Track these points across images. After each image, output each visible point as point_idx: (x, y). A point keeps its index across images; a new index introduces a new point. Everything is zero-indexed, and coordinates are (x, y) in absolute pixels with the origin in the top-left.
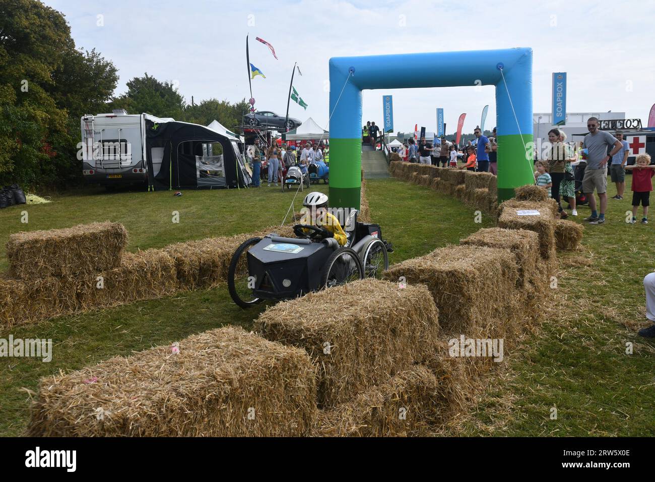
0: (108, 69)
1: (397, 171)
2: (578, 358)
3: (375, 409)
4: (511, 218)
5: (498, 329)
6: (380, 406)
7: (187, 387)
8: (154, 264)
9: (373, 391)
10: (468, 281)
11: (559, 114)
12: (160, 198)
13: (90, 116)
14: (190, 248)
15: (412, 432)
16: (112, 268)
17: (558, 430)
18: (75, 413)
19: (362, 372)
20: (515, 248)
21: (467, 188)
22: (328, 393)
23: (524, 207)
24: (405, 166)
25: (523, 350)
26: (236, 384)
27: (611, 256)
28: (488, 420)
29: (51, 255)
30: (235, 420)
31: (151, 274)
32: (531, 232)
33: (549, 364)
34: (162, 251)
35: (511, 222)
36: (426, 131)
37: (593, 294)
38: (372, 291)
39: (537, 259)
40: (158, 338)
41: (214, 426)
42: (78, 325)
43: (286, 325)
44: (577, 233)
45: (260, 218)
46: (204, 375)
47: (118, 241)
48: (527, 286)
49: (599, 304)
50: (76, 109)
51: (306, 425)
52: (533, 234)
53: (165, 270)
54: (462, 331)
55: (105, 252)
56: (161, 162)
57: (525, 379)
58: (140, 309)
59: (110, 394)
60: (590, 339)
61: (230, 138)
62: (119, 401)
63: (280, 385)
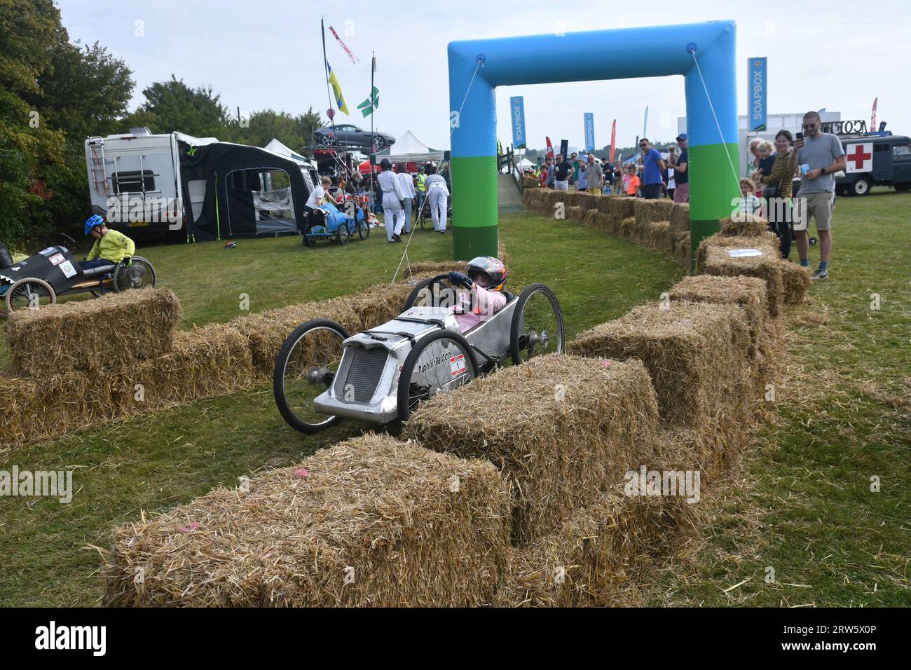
0: (117, 71)
1: (534, 202)
2: (835, 452)
3: (586, 542)
4: (723, 261)
5: (729, 418)
6: (593, 537)
7: (341, 531)
8: (219, 346)
9: (581, 516)
10: (693, 352)
11: (758, 116)
12: (205, 252)
13: (98, 139)
14: (268, 320)
15: (631, 569)
16: (160, 355)
17: (831, 555)
18: (178, 580)
19: (567, 490)
20: (741, 303)
21: (638, 222)
22: (523, 523)
23: (736, 245)
24: (545, 194)
25: (759, 445)
26: (410, 522)
27: (853, 310)
28: (731, 547)
29: (72, 340)
30: (410, 574)
31: (217, 360)
32: (757, 279)
33: (799, 463)
34: (228, 326)
35: (725, 266)
36: (569, 145)
37: (838, 363)
38: (567, 372)
39: (765, 317)
40: (238, 451)
41: (383, 586)
42: (118, 438)
43: (456, 428)
44: (804, 279)
45: (354, 274)
46: (361, 510)
47: (167, 315)
48: (758, 354)
49: (849, 376)
50: (76, 130)
51: (500, 571)
52: (760, 282)
53: (235, 354)
54: (686, 422)
55: (149, 331)
56: (203, 200)
57: (770, 486)
58: (205, 410)
59: (227, 547)
60: (847, 426)
61: (298, 164)
62: (243, 558)
63: (466, 517)
